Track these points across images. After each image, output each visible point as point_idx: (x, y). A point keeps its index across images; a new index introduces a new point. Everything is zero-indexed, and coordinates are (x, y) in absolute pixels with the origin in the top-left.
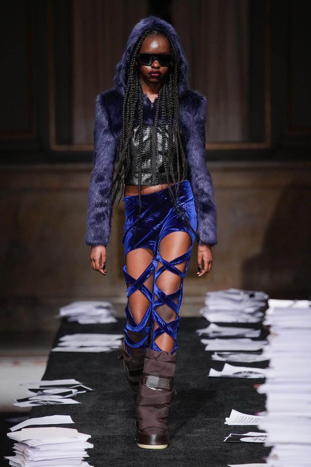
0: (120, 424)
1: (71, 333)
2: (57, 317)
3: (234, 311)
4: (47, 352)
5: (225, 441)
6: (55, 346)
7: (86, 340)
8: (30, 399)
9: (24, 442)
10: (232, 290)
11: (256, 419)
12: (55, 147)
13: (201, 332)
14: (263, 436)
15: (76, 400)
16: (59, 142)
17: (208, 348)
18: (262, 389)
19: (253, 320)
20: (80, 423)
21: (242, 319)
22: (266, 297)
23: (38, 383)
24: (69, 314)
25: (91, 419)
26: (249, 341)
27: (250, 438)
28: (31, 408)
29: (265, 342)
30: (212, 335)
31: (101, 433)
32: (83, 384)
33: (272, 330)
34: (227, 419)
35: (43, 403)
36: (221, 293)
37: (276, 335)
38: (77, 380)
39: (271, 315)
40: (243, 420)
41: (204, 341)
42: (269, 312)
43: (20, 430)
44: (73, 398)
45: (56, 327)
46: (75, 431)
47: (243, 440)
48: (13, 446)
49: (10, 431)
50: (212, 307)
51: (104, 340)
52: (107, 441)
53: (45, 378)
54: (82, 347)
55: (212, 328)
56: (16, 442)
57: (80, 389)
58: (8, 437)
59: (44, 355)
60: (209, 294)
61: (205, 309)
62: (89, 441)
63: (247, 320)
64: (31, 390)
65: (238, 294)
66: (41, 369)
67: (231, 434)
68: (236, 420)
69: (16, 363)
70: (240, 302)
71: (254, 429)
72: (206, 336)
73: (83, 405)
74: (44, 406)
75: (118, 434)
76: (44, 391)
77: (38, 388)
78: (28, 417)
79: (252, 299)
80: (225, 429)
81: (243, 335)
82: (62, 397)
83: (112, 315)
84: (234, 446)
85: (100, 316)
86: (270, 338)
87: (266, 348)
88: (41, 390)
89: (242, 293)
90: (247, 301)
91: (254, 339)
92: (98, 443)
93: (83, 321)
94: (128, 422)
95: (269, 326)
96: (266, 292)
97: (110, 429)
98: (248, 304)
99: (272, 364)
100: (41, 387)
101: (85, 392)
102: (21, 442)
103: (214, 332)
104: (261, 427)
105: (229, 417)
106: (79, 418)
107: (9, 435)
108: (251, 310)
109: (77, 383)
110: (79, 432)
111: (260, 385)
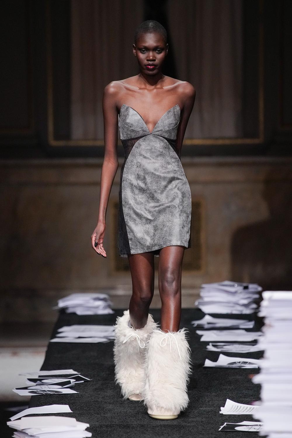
0: (118, 414)
1: (69, 324)
2: (56, 308)
3: (228, 302)
4: (46, 343)
5: (220, 430)
6: (54, 337)
7: (83, 331)
8: (29, 388)
9: (24, 431)
10: (227, 283)
11: (250, 408)
12: (53, 143)
13: (196, 323)
14: (257, 425)
15: (74, 390)
16: (57, 137)
17: (203, 339)
18: (257, 379)
19: (247, 311)
20: (78, 412)
21: (236, 311)
22: (260, 289)
23: (37, 373)
24: (67, 306)
25: (88, 408)
26: (243, 332)
27: (245, 427)
28: (30, 397)
29: (259, 333)
30: (206, 326)
31: (99, 422)
32: (80, 374)
33: (267, 321)
34: (222, 408)
35: (41, 392)
36: (215, 286)
37: (270, 326)
38: (75, 370)
39: (267, 307)
40: (238, 409)
41: (199, 332)
42: (264, 303)
43: (20, 419)
44: (71, 388)
45: (55, 319)
46: (74, 420)
47: (237, 429)
48: (13, 434)
49: (10, 420)
50: (206, 299)
51: (102, 331)
52: (104, 430)
53: (43, 369)
54: (80, 337)
55: (208, 318)
56: (16, 430)
57: (78, 379)
58: (8, 426)
59: (43, 346)
60: (204, 286)
61: (200, 301)
62: (87, 429)
63: (241, 311)
64: (30, 380)
65: (233, 286)
66: (40, 359)
67: (226, 423)
68: (230, 410)
69: (15, 354)
70: (234, 293)
71: (249, 418)
72: (201, 328)
73: (81, 395)
74: (43, 395)
75: (115, 423)
76: (43, 381)
77: (37, 377)
78: (28, 407)
79: (246, 291)
80: (220, 419)
81: (238, 326)
82: (60, 387)
83: (109, 306)
84: (229, 434)
85: (97, 307)
86: (264, 329)
87: (261, 339)
88: (40, 380)
89: (236, 285)
90: (241, 293)
91: (248, 330)
92: (95, 432)
93: (80, 312)
94: (125, 411)
95: (263, 318)
96: (260, 285)
97: (107, 417)
98: (242, 296)
99: (267, 354)
100: (39, 376)
101: (83, 381)
102: (21, 430)
103: (209, 323)
104: (256, 417)
105: (224, 407)
106: (77, 408)
107: (9, 423)
108: (245, 302)
109: (75, 373)
110: (78, 420)
111: (254, 376)
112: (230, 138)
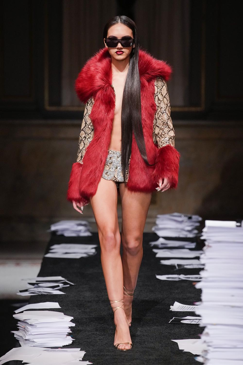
0: (94, 309)
1: (59, 243)
2: (48, 231)
3: (177, 229)
4: (41, 256)
5: (169, 322)
6: (47, 252)
7: (69, 248)
8: (29, 290)
9: (25, 321)
10: (176, 214)
11: (192, 307)
12: (48, 108)
13: (153, 243)
14: (197, 319)
15: (63, 292)
16: (51, 104)
17: (158, 256)
18: (198, 286)
19: (190, 235)
20: (65, 308)
21: (182, 235)
22: (200, 219)
23: (34, 278)
24: (57, 230)
25: (73, 305)
26: (187, 251)
27: (188, 320)
28: (30, 297)
29: (201, 252)
30: (160, 246)
31: (81, 315)
32: (67, 280)
33: (206, 243)
34: (171, 307)
35: (38, 293)
36: (167, 216)
37: (209, 246)
38: (63, 277)
39: (206, 232)
40: (183, 308)
41: (155, 251)
42: (205, 230)
43: (22, 312)
44: (60, 290)
45: (48, 239)
46: (63, 314)
47: (182, 322)
48: (17, 323)
49: (15, 313)
50: (160, 226)
51: (83, 249)
52: (84, 321)
53: (39, 276)
54: (66, 253)
55: (161, 240)
56: (19, 321)
57: (65, 283)
58: (14, 317)
59: (39, 259)
60: (159, 216)
61: (156, 227)
62: (72, 321)
63: (186, 235)
64: (30, 284)
65: (180, 217)
66: (37, 269)
67: (174, 318)
68: (178, 308)
69: (18, 264)
70: (181, 222)
71: (192, 314)
72: (156, 247)
73: (67, 296)
74: (39, 295)
75: (92, 316)
76: (40, 285)
77: (34, 282)
78: (28, 303)
79: (190, 220)
80: (170, 314)
81: (183, 246)
82: (52, 289)
83: (88, 230)
84: (176, 326)
85: (80, 231)
86: (205, 248)
87: (202, 256)
88: (37, 284)
89: (183, 216)
90: (186, 222)
91: (191, 249)
92: (78, 322)
93: (67, 234)
94: (100, 307)
95: (205, 240)
96: (200, 216)
97: (87, 312)
98: (187, 224)
99: (206, 268)
100: (37, 281)
101: (68, 286)
102: (23, 320)
103: (162, 244)
104: (197, 313)
105: (173, 305)
106: (64, 305)
107: (14, 316)
108: (189, 228)
109: (63, 279)
110: (65, 314)
111: (197, 283)
112: (179, 107)
